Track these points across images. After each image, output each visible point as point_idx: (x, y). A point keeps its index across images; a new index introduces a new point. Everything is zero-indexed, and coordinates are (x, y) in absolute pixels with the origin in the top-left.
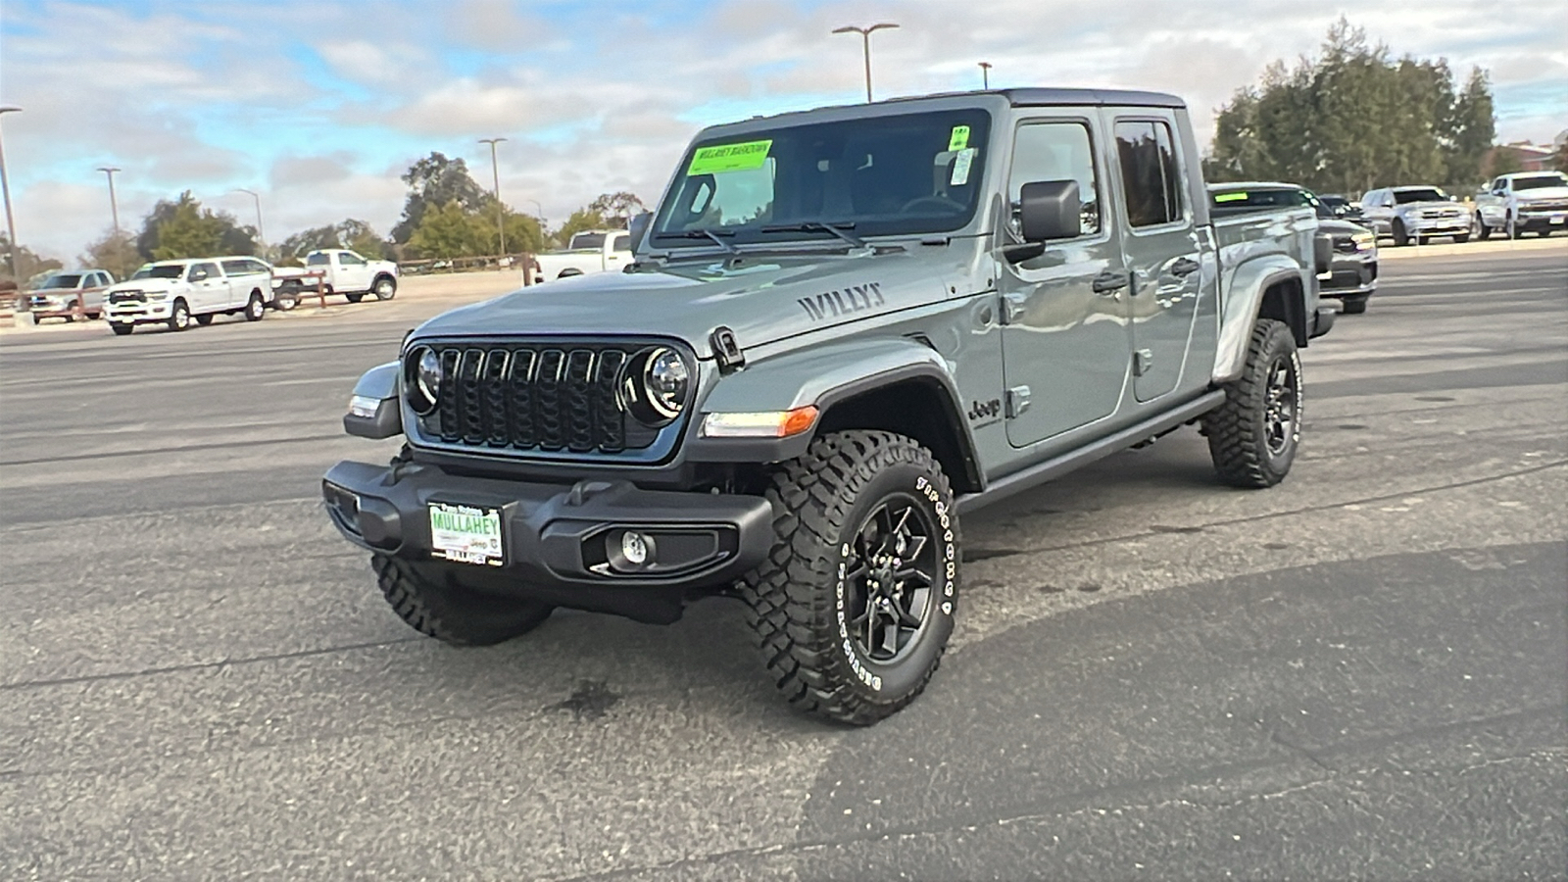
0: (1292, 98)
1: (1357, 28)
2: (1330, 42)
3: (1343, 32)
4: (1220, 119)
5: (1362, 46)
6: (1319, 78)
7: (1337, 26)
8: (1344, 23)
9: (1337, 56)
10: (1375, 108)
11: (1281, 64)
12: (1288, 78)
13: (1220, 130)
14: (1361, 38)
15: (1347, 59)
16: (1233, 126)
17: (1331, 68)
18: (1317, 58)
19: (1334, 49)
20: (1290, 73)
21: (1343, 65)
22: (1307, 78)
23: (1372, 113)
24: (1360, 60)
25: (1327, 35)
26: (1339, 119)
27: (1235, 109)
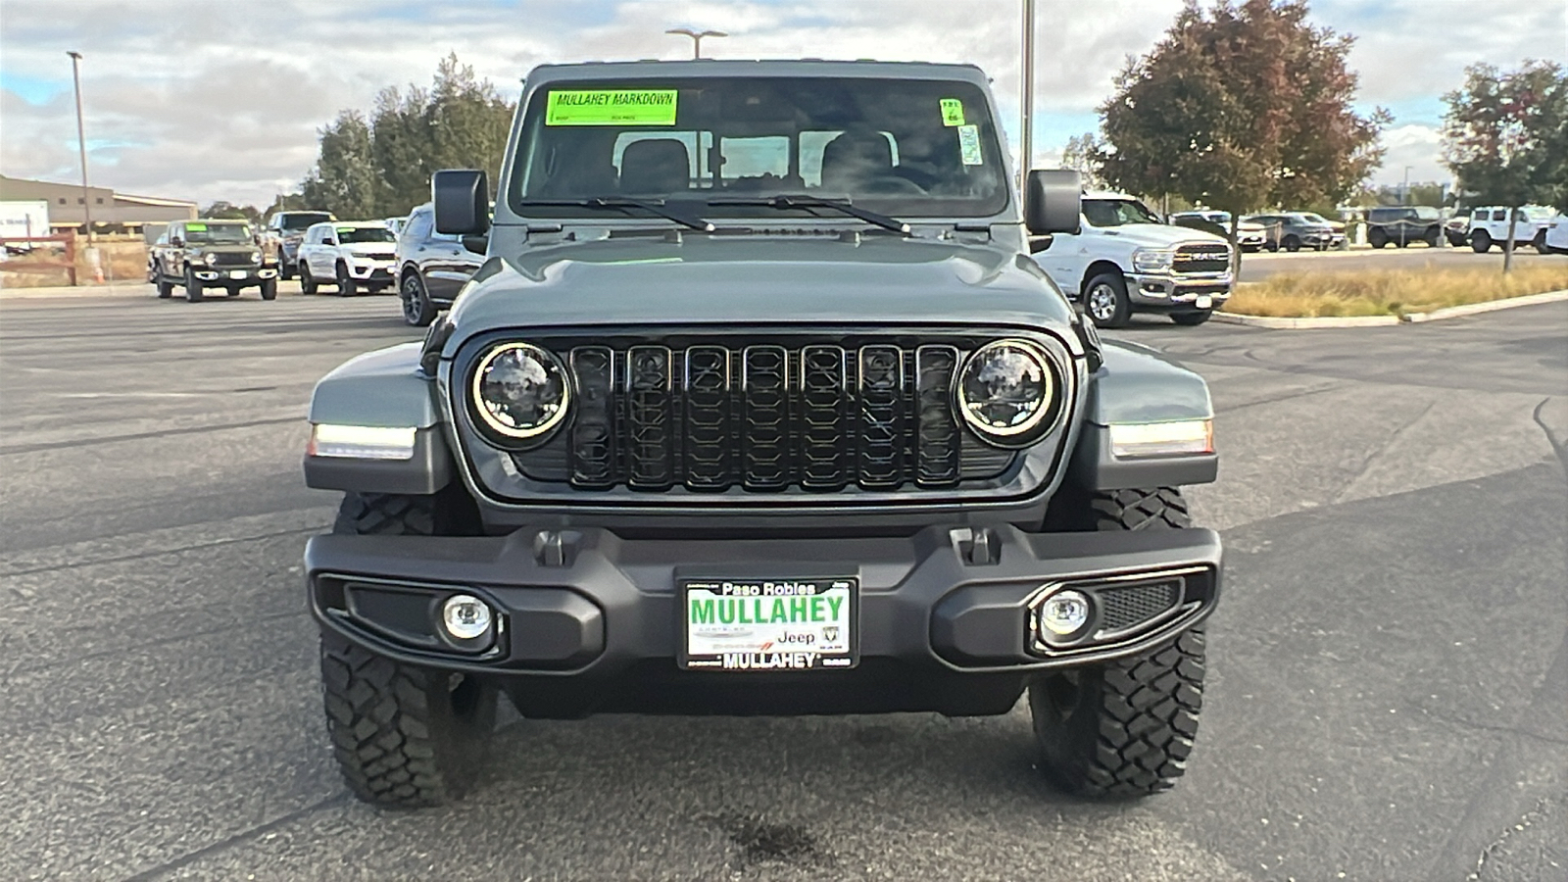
0: (407, 126)
1: (466, 66)
2: (440, 75)
3: (454, 66)
4: (325, 140)
5: (472, 81)
6: (431, 109)
7: (447, 60)
8: (453, 56)
9: (448, 87)
10: (486, 143)
11: (394, 91)
12: (400, 106)
13: (324, 151)
14: (470, 74)
15: (458, 94)
16: (339, 148)
17: (444, 100)
18: (429, 88)
19: (446, 83)
20: (404, 100)
21: (454, 98)
22: (419, 107)
23: (483, 147)
24: (470, 96)
25: (438, 67)
26: (454, 149)
27: (339, 132)
